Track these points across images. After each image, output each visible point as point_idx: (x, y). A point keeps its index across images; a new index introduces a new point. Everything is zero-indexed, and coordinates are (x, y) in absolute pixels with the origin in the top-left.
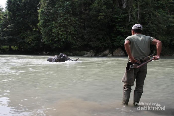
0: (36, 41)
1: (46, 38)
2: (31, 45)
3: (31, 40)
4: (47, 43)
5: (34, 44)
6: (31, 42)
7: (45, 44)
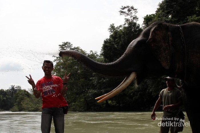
0: (140, 92)
1: (154, 86)
2: (134, 98)
3: (132, 92)
4: (155, 93)
5: (137, 97)
6: (134, 94)
7: (152, 95)
